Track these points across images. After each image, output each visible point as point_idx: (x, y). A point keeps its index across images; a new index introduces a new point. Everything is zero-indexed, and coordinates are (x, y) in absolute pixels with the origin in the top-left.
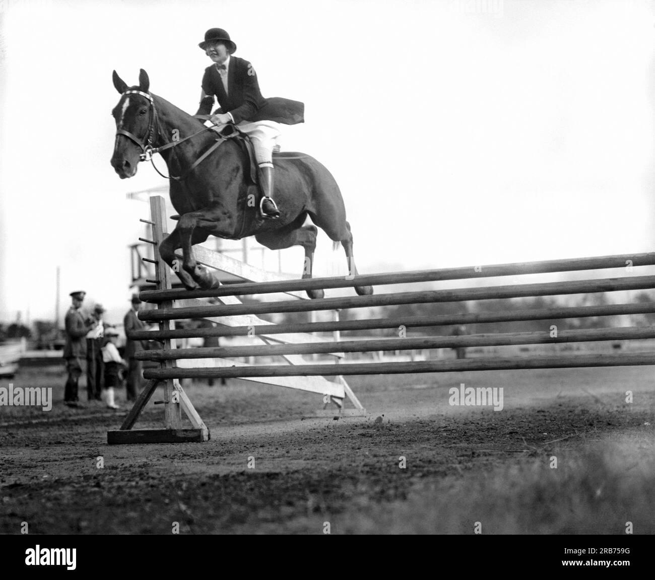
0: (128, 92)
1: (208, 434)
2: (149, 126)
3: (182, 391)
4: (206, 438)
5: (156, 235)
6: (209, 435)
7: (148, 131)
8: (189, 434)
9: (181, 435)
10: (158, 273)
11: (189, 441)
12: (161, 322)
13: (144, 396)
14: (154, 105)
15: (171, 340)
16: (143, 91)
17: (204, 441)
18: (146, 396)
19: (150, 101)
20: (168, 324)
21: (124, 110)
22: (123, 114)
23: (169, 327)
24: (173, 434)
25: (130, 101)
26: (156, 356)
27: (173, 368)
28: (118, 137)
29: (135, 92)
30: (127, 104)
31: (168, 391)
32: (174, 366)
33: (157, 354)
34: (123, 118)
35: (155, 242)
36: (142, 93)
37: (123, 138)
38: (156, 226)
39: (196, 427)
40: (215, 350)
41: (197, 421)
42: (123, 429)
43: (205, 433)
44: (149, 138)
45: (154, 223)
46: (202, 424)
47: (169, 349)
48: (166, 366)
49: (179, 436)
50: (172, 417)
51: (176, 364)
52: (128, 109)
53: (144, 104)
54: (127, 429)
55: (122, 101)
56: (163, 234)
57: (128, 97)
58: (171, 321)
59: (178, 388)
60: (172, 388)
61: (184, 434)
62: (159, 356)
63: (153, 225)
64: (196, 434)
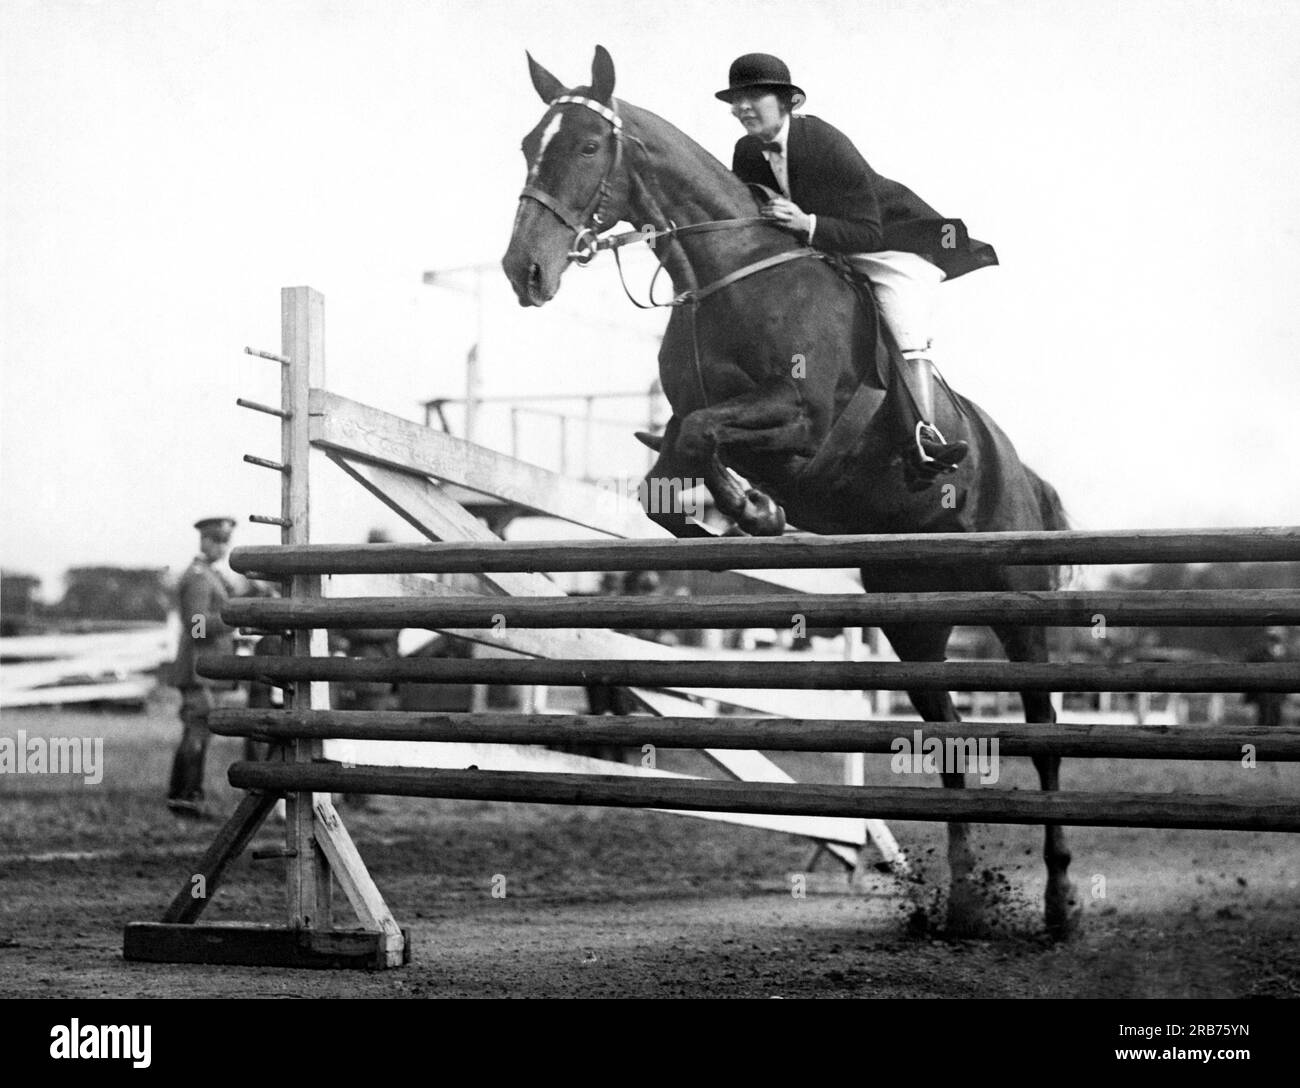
0: (564, 99)
1: (401, 948)
2: (600, 183)
3: (336, 825)
4: (394, 959)
5: (290, 392)
6: (406, 953)
7: (598, 196)
8: (348, 947)
9: (322, 947)
10: (289, 497)
11: (342, 968)
12: (289, 632)
13: (231, 834)
14: (619, 137)
15: (312, 683)
16: (597, 100)
17: (386, 968)
18: (236, 833)
19: (612, 125)
20: (307, 639)
21: (546, 140)
22: (542, 149)
23: (308, 649)
24: (304, 944)
25: (564, 122)
26: (265, 728)
27: (315, 761)
28: (524, 202)
29: (579, 100)
30: (554, 127)
31: (297, 823)
32: (316, 756)
33: (268, 721)
34: (540, 159)
35: (284, 412)
36: (594, 105)
37: (533, 205)
38: (291, 369)
39: (370, 928)
40: (425, 720)
41: (373, 911)
42: (171, 922)
43: (393, 944)
44: (596, 211)
45: (288, 359)
46: (388, 920)
47: (305, 707)
48: (294, 754)
49: (318, 949)
50: (304, 896)
51: (321, 750)
52: (556, 138)
53: (597, 129)
54: (183, 920)
55: (546, 121)
56: (310, 390)
57: (561, 111)
58: (316, 632)
59: (327, 816)
60: (309, 816)
61: (332, 946)
62: (272, 728)
63: (285, 364)
64: (363, 948)
